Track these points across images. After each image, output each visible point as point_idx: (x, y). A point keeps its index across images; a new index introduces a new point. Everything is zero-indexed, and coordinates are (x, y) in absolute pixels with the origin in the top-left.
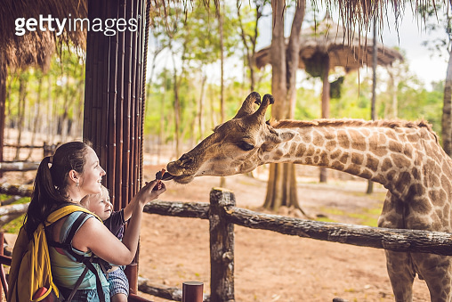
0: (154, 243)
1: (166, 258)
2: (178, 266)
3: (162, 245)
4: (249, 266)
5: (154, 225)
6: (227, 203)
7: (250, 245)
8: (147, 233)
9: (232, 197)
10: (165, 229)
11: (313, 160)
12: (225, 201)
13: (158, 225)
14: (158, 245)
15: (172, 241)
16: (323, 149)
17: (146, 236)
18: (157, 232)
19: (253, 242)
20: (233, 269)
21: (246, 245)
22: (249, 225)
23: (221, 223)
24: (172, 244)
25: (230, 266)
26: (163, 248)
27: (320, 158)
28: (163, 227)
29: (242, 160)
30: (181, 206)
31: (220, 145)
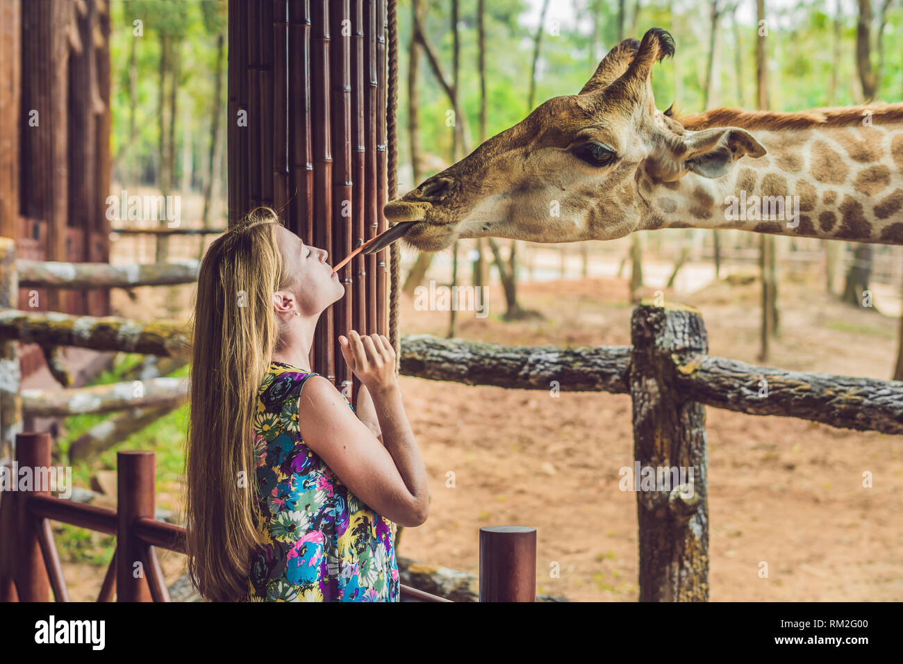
0: (539, 496)
1: (569, 537)
2: (599, 559)
3: (562, 502)
4: (815, 559)
5: (544, 448)
6: (680, 344)
7: (831, 502)
8: (521, 471)
9: (695, 326)
10: (577, 459)
11: (817, 225)
13: (556, 447)
14: (549, 503)
15: (592, 492)
16: (843, 192)
17: (517, 477)
18: (548, 467)
19: (842, 495)
20: (705, 537)
21: (816, 501)
22: (740, 404)
23: (663, 402)
24: (592, 501)
25: (696, 529)
26: (564, 511)
27: (839, 217)
28: (569, 452)
29: (590, 194)
30: (553, 357)
31: (526, 155)
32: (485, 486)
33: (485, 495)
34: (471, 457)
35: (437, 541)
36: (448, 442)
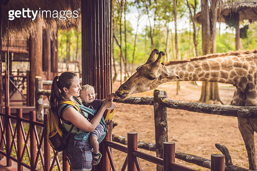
0: (137, 121)
1: (142, 129)
2: (148, 133)
3: (141, 122)
4: (186, 132)
5: (138, 112)
6: (162, 97)
7: (189, 121)
8: (134, 116)
9: (165, 93)
10: (144, 114)
11: (188, 79)
12: (161, 95)
13: (140, 112)
14: (139, 122)
15: (146, 120)
17: (133, 118)
18: (138, 116)
19: (192, 120)
20: (167, 131)
21: (187, 121)
22: (173, 107)
23: (159, 107)
24: (146, 122)
25: (165, 129)
26: (141, 124)
27: (192, 77)
28: (142, 113)
30: (140, 99)
31: (139, 79)
32: (127, 119)
33: (127, 121)
34: (124, 114)
35: (119, 130)
36: (120, 111)
